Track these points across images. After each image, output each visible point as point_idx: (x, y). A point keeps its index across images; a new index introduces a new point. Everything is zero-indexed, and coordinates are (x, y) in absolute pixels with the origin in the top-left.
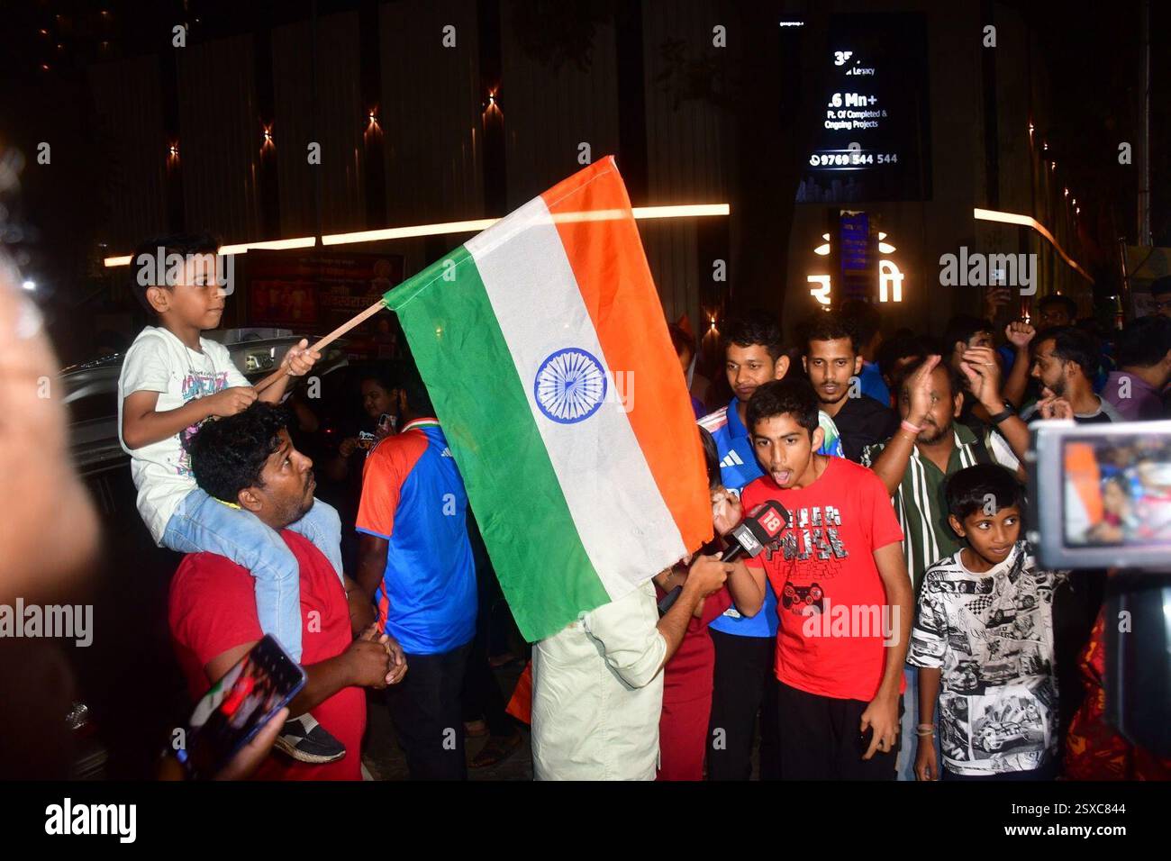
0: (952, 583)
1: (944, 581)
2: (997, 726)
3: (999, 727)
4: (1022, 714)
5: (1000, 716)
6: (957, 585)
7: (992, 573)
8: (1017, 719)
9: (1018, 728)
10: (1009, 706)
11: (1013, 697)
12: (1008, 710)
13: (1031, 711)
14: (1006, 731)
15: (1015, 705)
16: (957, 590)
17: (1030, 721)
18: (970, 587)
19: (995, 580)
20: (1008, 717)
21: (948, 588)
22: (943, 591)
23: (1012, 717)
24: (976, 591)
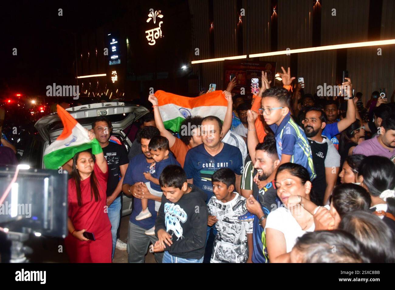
0: (217, 203)
1: (215, 202)
2: (223, 254)
3: (224, 255)
4: (230, 254)
5: (225, 252)
6: (218, 204)
7: (226, 204)
8: (228, 255)
9: (228, 258)
10: (228, 250)
11: (230, 248)
12: (227, 251)
13: (233, 255)
14: (224, 257)
15: (230, 251)
16: (217, 206)
17: (232, 258)
18: (220, 206)
19: (227, 206)
20: (227, 253)
21: (216, 204)
22: (214, 205)
23: (227, 254)
24: (221, 208)
